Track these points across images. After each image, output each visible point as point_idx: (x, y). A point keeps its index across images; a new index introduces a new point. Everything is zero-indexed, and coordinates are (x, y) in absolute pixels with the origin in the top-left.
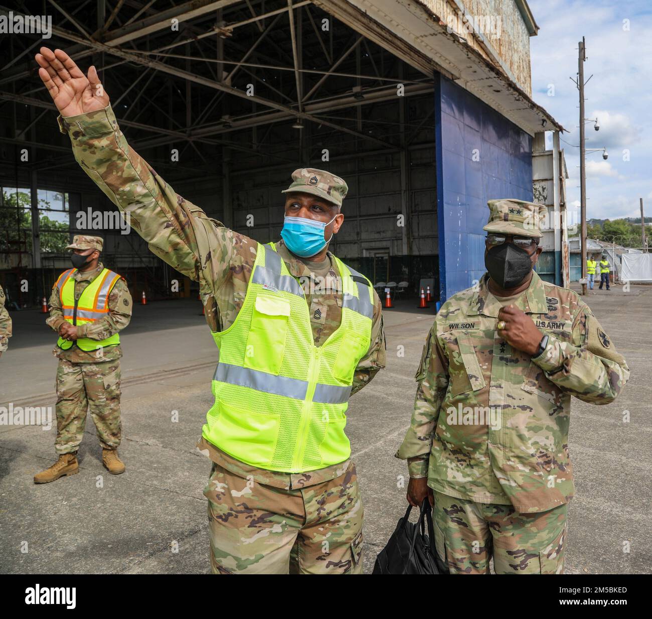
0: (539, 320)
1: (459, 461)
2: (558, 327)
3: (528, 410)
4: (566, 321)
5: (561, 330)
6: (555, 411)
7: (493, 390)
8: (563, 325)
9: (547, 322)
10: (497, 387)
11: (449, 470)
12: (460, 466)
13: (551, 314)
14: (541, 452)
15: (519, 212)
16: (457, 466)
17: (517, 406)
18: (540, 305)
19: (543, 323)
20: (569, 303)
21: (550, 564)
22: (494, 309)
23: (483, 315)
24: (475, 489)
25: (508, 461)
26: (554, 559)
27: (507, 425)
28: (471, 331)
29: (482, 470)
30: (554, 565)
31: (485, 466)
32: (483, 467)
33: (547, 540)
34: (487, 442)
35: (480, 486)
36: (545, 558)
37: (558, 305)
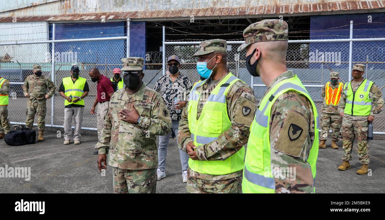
0: (139, 103)
1: (112, 152)
2: (145, 106)
3: (131, 134)
4: (149, 104)
5: (146, 107)
6: (142, 136)
7: (120, 127)
8: (147, 106)
9: (141, 104)
10: (121, 125)
11: (110, 156)
13: (144, 101)
14: (137, 150)
15: (132, 62)
16: (112, 154)
17: (127, 133)
18: (140, 98)
19: (140, 104)
20: (152, 97)
21: (144, 189)
22: (125, 98)
23: (121, 100)
24: (114, 162)
25: (122, 151)
26: (146, 187)
27: (124, 139)
28: (117, 105)
29: (116, 155)
30: (146, 190)
31: (117, 153)
32: (116, 153)
33: (142, 179)
34: (118, 145)
35: (115, 161)
36: (142, 186)
37: (147, 98)
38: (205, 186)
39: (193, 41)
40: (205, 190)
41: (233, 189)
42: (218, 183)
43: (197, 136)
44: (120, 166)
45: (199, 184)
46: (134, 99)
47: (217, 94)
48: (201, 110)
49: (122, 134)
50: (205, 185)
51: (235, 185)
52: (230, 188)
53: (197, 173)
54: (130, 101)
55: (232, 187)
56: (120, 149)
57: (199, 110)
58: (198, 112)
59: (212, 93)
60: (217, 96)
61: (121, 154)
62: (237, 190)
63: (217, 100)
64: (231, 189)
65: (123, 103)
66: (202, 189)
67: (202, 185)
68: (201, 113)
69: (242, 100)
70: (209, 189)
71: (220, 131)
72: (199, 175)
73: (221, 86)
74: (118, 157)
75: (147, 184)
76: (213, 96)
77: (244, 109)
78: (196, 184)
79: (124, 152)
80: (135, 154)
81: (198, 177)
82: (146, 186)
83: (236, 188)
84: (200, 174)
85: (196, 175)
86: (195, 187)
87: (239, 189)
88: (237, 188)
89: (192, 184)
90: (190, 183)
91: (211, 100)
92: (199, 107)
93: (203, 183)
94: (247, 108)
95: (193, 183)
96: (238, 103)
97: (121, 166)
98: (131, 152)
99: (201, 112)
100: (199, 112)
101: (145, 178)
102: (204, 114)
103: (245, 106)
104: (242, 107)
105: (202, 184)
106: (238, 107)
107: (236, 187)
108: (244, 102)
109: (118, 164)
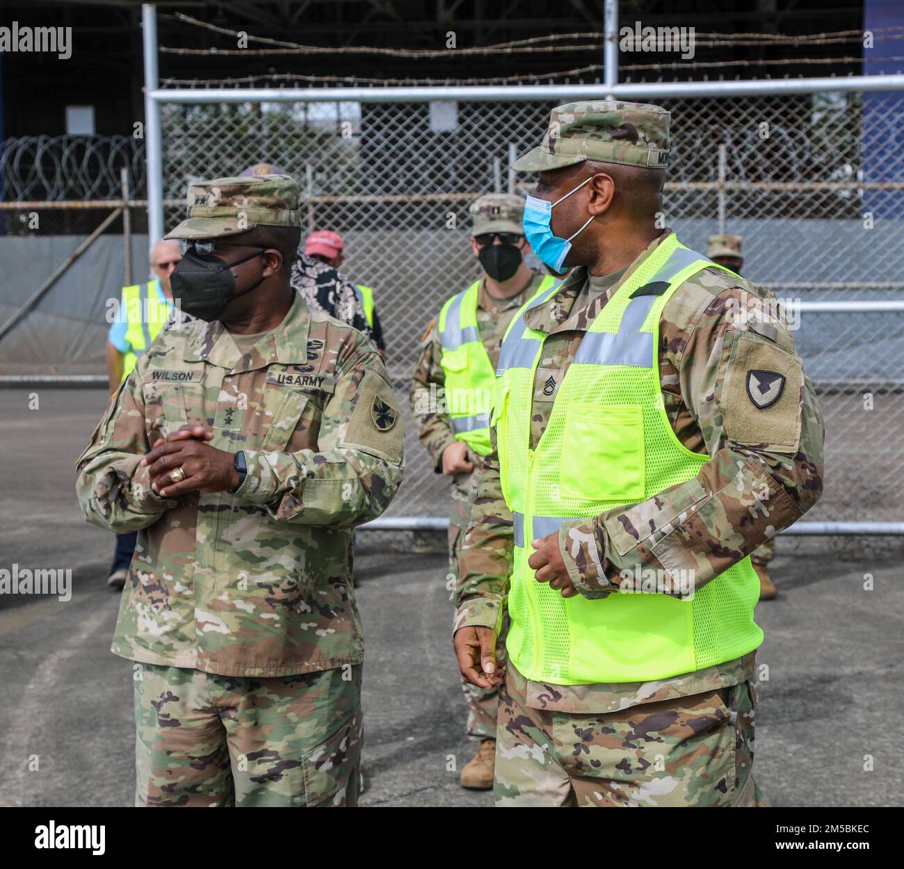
0: (282, 374)
1: (153, 602)
2: (313, 382)
3: (258, 513)
4: (327, 375)
5: (317, 387)
8: (321, 380)
9: (295, 376)
11: (140, 619)
12: (154, 610)
13: (307, 364)
16: (151, 611)
17: (241, 508)
18: (295, 352)
19: (290, 378)
20: (338, 347)
21: (321, 780)
22: (225, 356)
23: (207, 363)
24: (177, 644)
25: (221, 593)
26: (329, 772)
27: (223, 538)
28: (186, 384)
29: (186, 611)
30: (329, 783)
31: (192, 603)
32: (187, 606)
33: (314, 736)
34: (194, 564)
35: (183, 639)
36: (311, 769)
37: (321, 351)
38: (588, 752)
39: (304, 85)
40: (590, 770)
41: (715, 760)
42: (649, 734)
43: (536, 521)
44: (207, 661)
45: (560, 744)
46: (267, 357)
47: (616, 332)
48: (547, 406)
49: (215, 514)
50: (591, 748)
51: (723, 744)
52: (706, 758)
53: (548, 687)
54: (246, 364)
55: (714, 753)
56: (209, 582)
57: (539, 405)
58: (536, 418)
59: (593, 327)
60: (615, 339)
61: (214, 607)
62: (734, 769)
63: (616, 358)
64: (708, 763)
65: (215, 377)
66: (576, 770)
67: (573, 749)
68: (548, 420)
69: (742, 344)
70: (608, 766)
71: (637, 488)
72: (557, 696)
73: (631, 297)
74: (201, 620)
75: (334, 755)
76: (599, 337)
77: (754, 382)
78: (546, 746)
79: (230, 595)
80: (279, 601)
81: (552, 706)
82: (328, 765)
83: (731, 756)
84: (561, 691)
85: (545, 699)
86: (542, 760)
87: (743, 765)
88: (733, 760)
89: (524, 748)
90: (516, 745)
91: (593, 358)
92: (539, 393)
93: (578, 739)
94: (766, 377)
95: (532, 741)
96: (726, 360)
97: (213, 660)
98: (263, 593)
99: (548, 413)
100: (540, 416)
101: (324, 730)
102: (561, 423)
103: (755, 368)
104: (745, 374)
105: (576, 745)
106: (728, 377)
107: (727, 753)
108: (750, 351)
109: (200, 656)
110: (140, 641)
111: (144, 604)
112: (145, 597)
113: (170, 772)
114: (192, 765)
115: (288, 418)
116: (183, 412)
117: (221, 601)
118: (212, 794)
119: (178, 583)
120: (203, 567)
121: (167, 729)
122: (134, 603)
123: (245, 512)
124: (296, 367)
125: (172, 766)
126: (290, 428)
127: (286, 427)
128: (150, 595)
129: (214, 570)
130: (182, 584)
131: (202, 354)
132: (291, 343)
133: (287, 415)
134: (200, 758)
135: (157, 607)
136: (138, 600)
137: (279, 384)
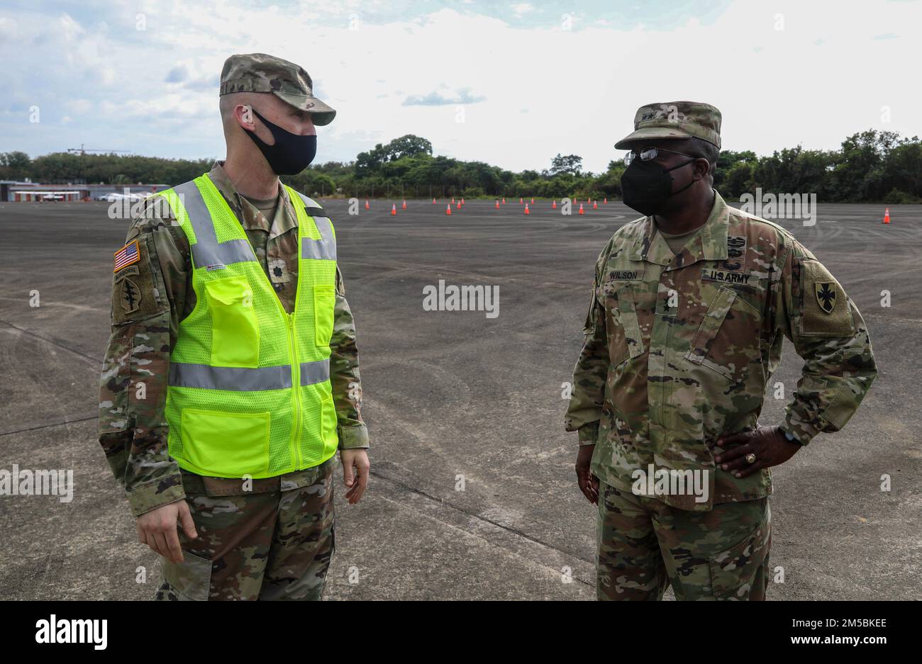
110: (612, 470)
111: (617, 443)
112: (618, 438)
113: (614, 543)
114: (629, 543)
115: (720, 309)
116: (633, 305)
117: (671, 452)
118: (643, 567)
119: (638, 435)
120: (655, 424)
121: (612, 513)
122: (611, 441)
123: (684, 383)
124: (724, 263)
125: (616, 539)
126: (722, 317)
127: (718, 316)
128: (622, 437)
129: (664, 427)
130: (641, 436)
131: (642, 254)
132: (714, 241)
133: (719, 306)
134: (634, 539)
135: (626, 447)
136: (613, 440)
137: (712, 280)
